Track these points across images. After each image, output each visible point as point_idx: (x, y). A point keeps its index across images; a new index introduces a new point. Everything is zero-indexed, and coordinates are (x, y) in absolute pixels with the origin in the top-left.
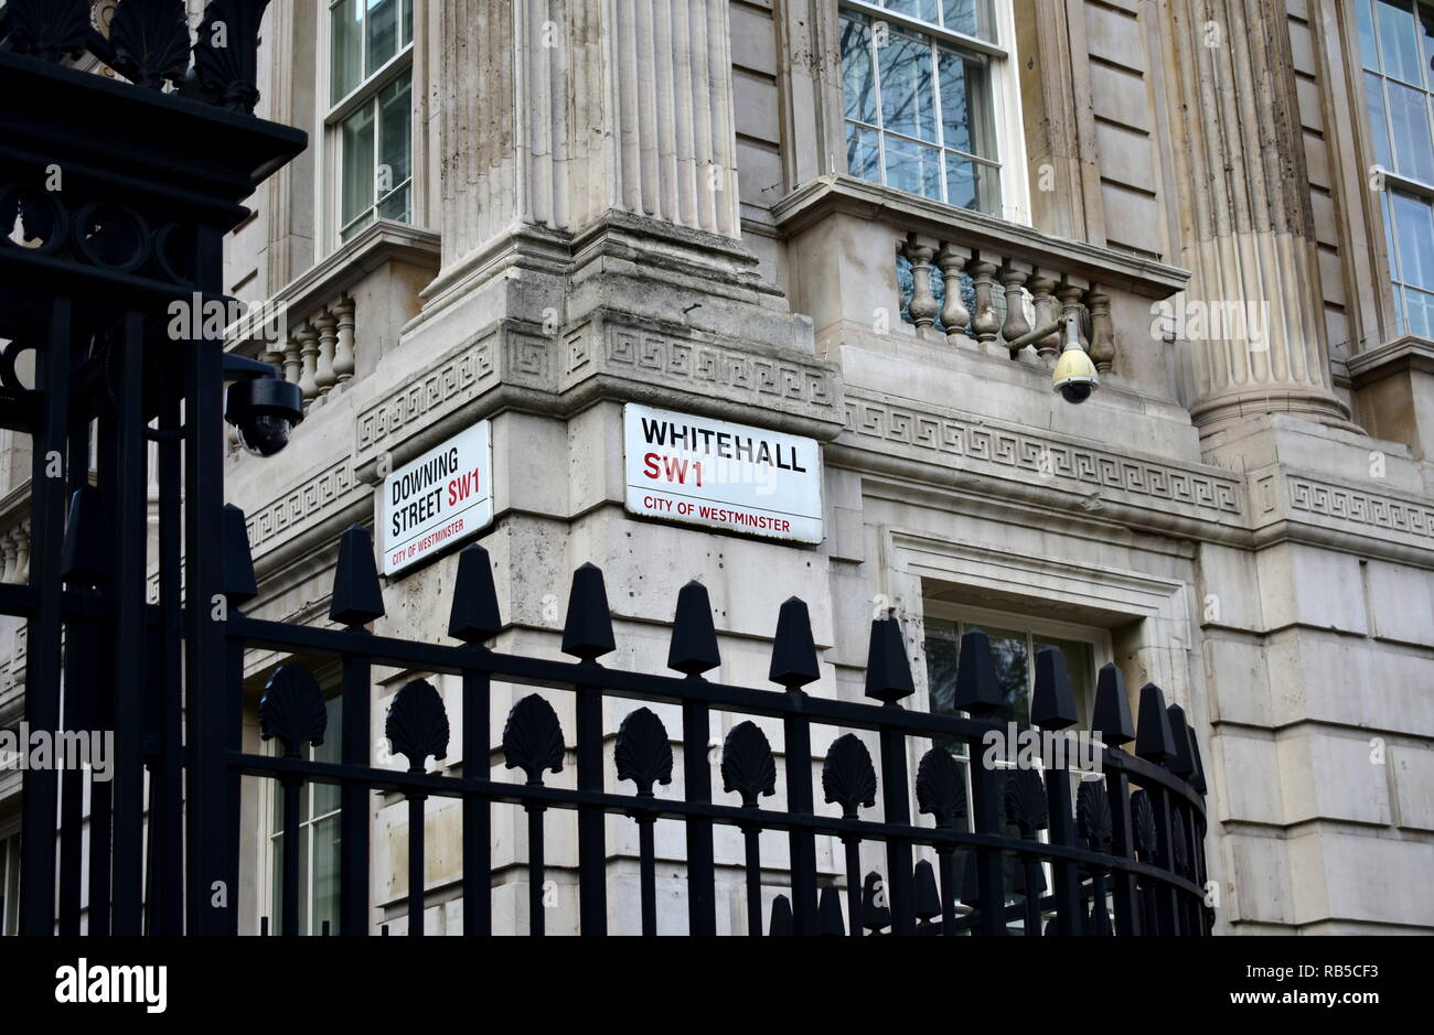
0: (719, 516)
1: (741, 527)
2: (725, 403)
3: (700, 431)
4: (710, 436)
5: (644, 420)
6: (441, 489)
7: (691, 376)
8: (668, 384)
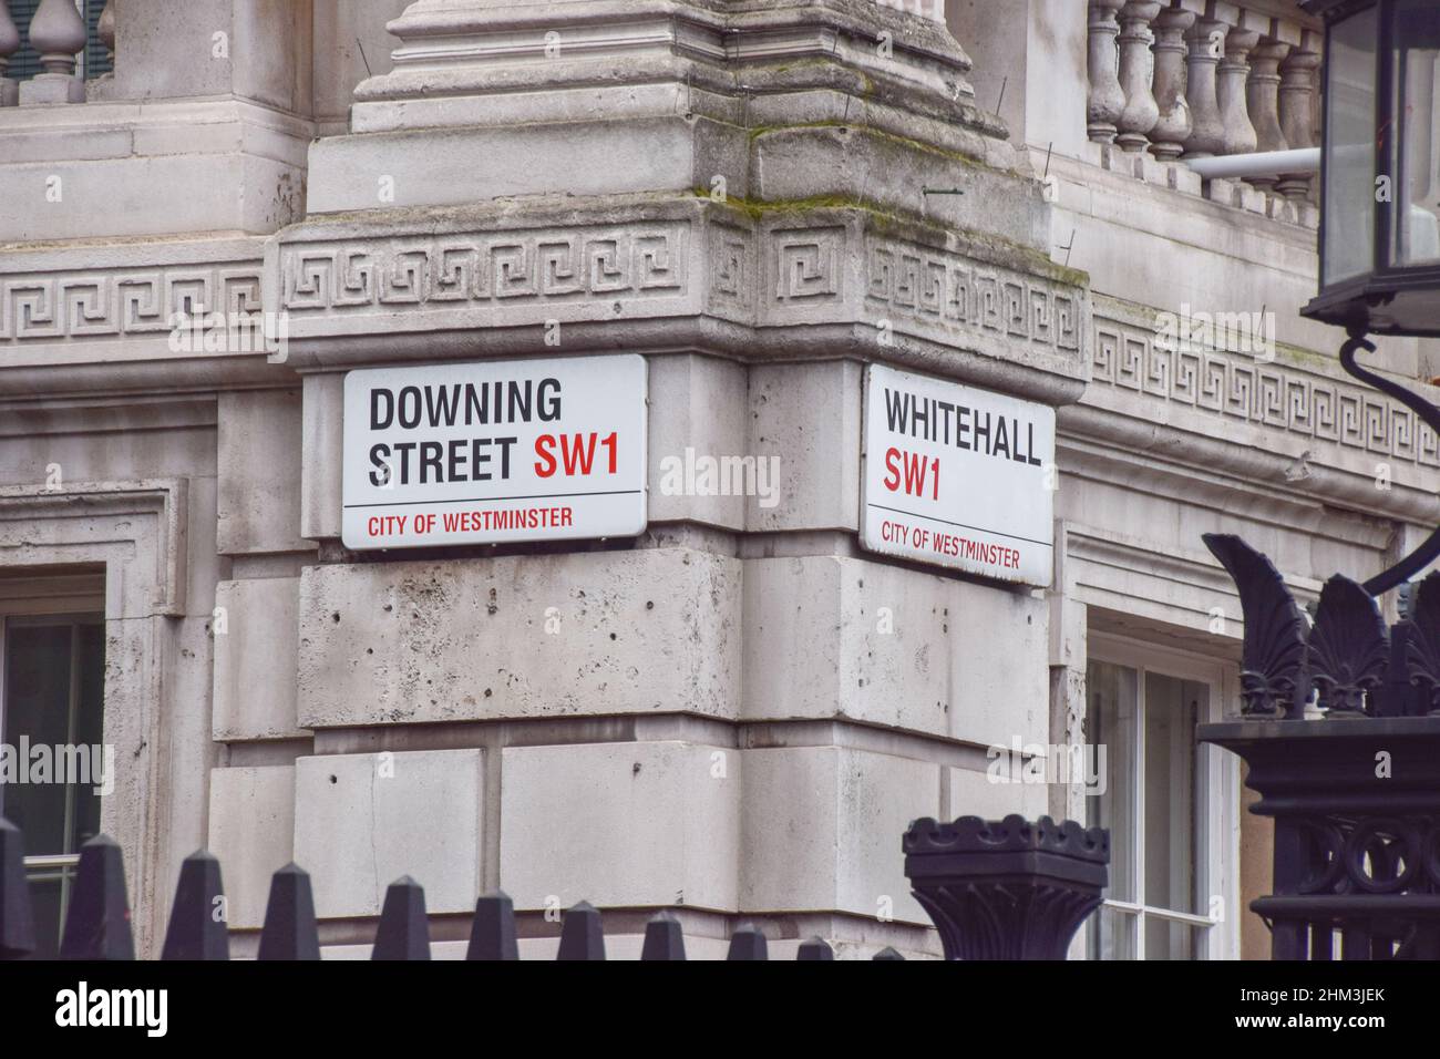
0: (951, 548)
1: (972, 565)
2: (973, 358)
3: (942, 405)
4: (950, 412)
5: (887, 391)
6: (514, 440)
7: (942, 315)
8: (920, 332)
